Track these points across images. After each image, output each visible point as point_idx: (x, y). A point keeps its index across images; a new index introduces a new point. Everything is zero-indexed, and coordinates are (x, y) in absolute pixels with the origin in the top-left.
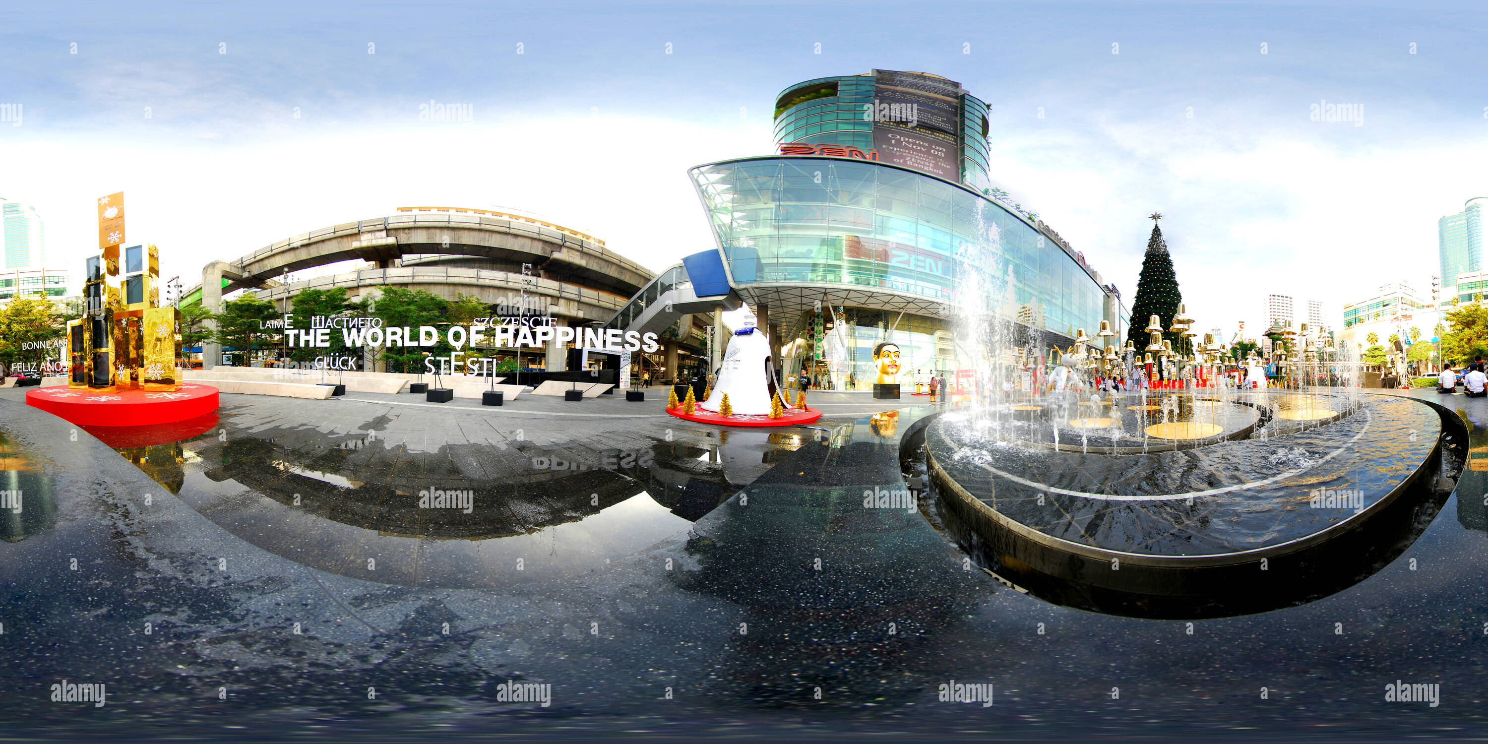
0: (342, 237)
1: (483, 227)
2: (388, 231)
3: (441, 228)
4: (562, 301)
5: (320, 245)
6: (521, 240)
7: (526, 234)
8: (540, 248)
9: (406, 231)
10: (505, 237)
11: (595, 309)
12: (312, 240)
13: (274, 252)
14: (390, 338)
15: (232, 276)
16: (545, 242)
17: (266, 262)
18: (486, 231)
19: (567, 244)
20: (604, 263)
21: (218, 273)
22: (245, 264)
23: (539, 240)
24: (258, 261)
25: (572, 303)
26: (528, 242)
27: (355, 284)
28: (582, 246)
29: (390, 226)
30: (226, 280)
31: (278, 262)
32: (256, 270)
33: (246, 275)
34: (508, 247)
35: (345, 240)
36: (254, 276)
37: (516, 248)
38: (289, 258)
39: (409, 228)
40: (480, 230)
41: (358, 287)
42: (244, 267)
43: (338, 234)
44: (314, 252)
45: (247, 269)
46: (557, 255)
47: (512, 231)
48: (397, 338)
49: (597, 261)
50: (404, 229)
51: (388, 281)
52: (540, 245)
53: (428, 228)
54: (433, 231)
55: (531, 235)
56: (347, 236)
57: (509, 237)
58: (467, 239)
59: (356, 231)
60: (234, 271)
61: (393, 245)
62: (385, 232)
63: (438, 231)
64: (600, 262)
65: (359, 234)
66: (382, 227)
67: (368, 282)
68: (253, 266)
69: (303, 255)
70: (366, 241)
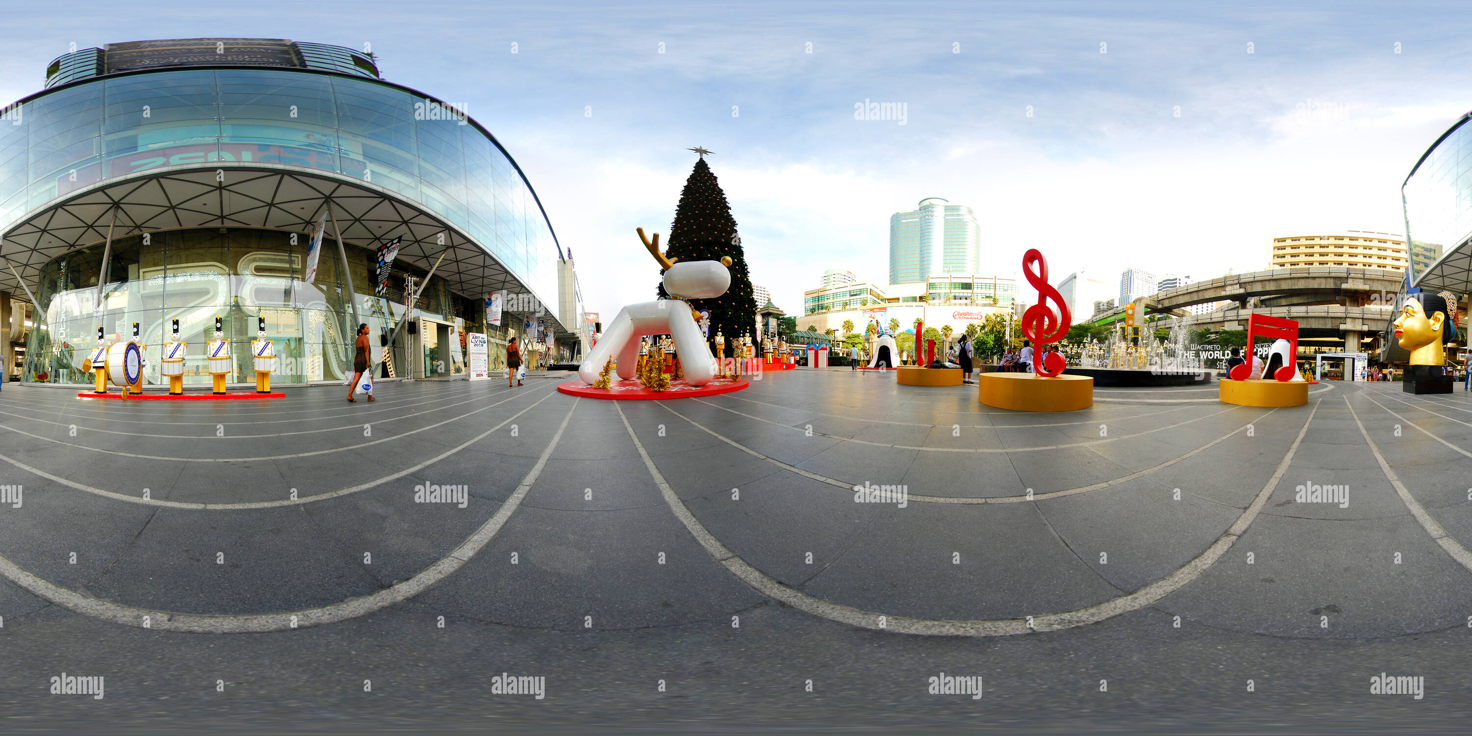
0: (1216, 287)
1: (1293, 276)
2: (1241, 285)
3: (1269, 280)
4: (1348, 320)
5: (1204, 292)
6: (1318, 280)
7: (1320, 275)
8: (1332, 283)
9: (1250, 284)
10: (1307, 280)
11: (1379, 322)
12: (1200, 288)
13: (1178, 293)
14: (1216, 355)
15: (1151, 307)
16: (1335, 278)
17: (1173, 299)
18: (1294, 278)
19: (1352, 275)
20: (1387, 283)
21: (1143, 305)
22: (1160, 298)
23: (1330, 277)
24: (1168, 298)
25: (1357, 320)
26: (1323, 280)
27: (1221, 319)
28: (1364, 274)
29: (1242, 281)
30: (1146, 309)
31: (1181, 300)
32: (1167, 304)
33: (1160, 306)
34: (1310, 287)
35: (1218, 290)
36: (1165, 307)
37: (1316, 287)
38: (1187, 299)
39: (1252, 282)
40: (1291, 278)
41: (1224, 321)
42: (1159, 301)
43: (1215, 285)
44: (1202, 296)
45: (1161, 302)
46: (1344, 286)
47: (1311, 275)
48: (1218, 355)
49: (1380, 282)
50: (1249, 282)
51: (1240, 318)
52: (1332, 281)
53: (1261, 281)
54: (1264, 282)
55: (1324, 275)
56: (1219, 287)
57: (1310, 280)
58: (1285, 286)
59: (1223, 284)
60: (1153, 304)
61: (1243, 294)
62: (1238, 285)
63: (1267, 283)
64: (1383, 283)
65: (1225, 286)
66: (1236, 282)
67: (1229, 318)
68: (1165, 301)
69: (1195, 298)
70: (1229, 291)
